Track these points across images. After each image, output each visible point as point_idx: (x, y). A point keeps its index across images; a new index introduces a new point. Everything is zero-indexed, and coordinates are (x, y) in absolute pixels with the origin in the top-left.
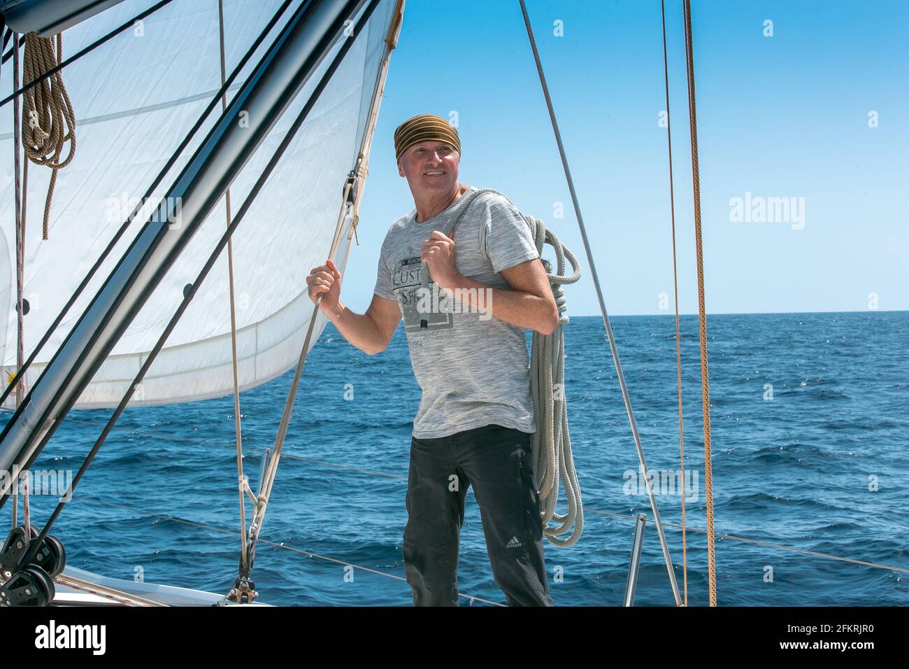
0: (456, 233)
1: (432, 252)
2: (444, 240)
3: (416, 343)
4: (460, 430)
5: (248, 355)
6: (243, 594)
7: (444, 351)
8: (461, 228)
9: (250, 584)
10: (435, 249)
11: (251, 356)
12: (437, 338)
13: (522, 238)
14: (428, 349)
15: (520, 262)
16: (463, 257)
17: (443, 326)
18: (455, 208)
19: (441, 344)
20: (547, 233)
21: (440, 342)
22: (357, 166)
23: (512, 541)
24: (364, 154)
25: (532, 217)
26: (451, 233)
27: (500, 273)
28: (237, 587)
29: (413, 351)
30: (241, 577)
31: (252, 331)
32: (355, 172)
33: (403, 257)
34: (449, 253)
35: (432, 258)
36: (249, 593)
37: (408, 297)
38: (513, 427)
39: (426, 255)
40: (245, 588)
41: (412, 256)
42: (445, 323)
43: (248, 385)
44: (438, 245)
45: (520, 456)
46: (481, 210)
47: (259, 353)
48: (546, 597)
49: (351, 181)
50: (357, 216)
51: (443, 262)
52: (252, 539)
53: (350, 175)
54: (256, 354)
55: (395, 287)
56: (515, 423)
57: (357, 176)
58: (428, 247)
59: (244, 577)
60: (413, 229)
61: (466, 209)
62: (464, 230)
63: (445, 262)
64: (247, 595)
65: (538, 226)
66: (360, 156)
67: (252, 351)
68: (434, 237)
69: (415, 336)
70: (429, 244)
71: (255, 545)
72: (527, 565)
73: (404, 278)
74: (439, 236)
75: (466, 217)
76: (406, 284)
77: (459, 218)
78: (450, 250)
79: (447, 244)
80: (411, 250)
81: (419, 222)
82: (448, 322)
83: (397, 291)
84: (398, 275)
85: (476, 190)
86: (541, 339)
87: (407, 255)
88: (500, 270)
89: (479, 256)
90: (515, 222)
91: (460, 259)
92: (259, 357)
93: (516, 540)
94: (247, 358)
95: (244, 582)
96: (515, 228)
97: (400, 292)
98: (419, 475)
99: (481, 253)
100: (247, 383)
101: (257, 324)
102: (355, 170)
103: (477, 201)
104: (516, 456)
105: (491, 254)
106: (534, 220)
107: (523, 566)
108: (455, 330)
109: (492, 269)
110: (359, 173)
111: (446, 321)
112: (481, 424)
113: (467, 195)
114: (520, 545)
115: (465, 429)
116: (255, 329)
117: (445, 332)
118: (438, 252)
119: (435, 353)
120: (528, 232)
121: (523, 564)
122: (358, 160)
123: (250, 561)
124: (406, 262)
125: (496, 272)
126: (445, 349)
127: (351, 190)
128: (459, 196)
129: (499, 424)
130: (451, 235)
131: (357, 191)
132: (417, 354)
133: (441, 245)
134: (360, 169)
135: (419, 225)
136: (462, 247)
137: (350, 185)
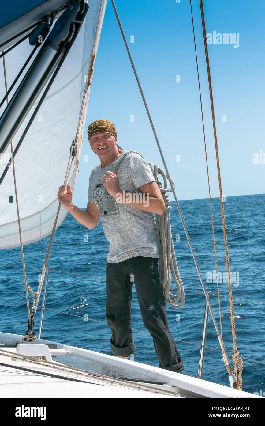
0: (118, 171)
1: (107, 180)
2: (112, 175)
3: (105, 222)
4: (127, 259)
5: (37, 225)
6: (30, 337)
7: (117, 225)
8: (120, 169)
9: (33, 333)
10: (108, 179)
11: (38, 226)
12: (113, 219)
13: (147, 172)
14: (110, 224)
15: (147, 183)
16: (122, 182)
17: (115, 214)
18: (117, 161)
19: (115, 222)
20: (159, 169)
21: (115, 221)
22: (76, 138)
23: (151, 307)
24: (79, 132)
25: (151, 163)
26: (116, 172)
27: (138, 188)
28: (27, 335)
29: (104, 225)
30: (29, 330)
31: (38, 215)
32: (75, 141)
33: (96, 184)
34: (115, 180)
35: (106, 183)
36: (32, 337)
37: (100, 201)
38: (149, 256)
39: (104, 182)
40: (30, 335)
41: (100, 183)
42: (116, 212)
43: (38, 239)
44: (109, 177)
45: (153, 269)
46: (128, 161)
47: (42, 224)
48: (167, 331)
49: (73, 145)
50: (78, 161)
51: (112, 185)
52: (33, 313)
53: (73, 142)
54: (40, 225)
55: (94, 197)
56: (150, 254)
57: (77, 142)
58: (105, 179)
59: (30, 330)
60: (100, 171)
61: (122, 160)
62: (122, 170)
63: (113, 185)
64: (32, 338)
65: (155, 167)
66: (77, 133)
67: (39, 224)
68: (108, 174)
69: (104, 219)
70: (106, 177)
71: (35, 315)
72: (158, 317)
73: (98, 193)
74: (110, 173)
75: (122, 164)
76: (98, 196)
77: (119, 165)
78: (115, 179)
79: (113, 176)
80: (99, 180)
81: (102, 168)
82: (117, 212)
83: (95, 199)
84: (95, 192)
85: (127, 151)
86: (159, 217)
87: (98, 183)
88: (138, 187)
89: (128, 181)
90: (144, 165)
91: (120, 183)
92: (42, 226)
93: (153, 307)
94: (37, 227)
95: (30, 332)
96: (144, 168)
97: (96, 199)
98: (111, 280)
99: (129, 180)
100: (37, 238)
101: (40, 212)
102: (75, 139)
103: (127, 157)
104: (151, 269)
105: (134, 180)
106: (153, 164)
107: (156, 318)
108: (121, 215)
109: (134, 187)
110: (77, 141)
111: (117, 211)
112: (135, 256)
113: (123, 154)
114: (154, 308)
115: (128, 258)
116: (39, 214)
117: (117, 216)
118: (109, 181)
119: (113, 226)
120: (150, 170)
121: (156, 317)
122: (76, 135)
123: (33, 323)
124: (98, 186)
125: (136, 188)
126: (117, 224)
127: (74, 149)
128: (119, 155)
129: (142, 256)
130: (116, 173)
131: (76, 149)
132: (106, 227)
133: (111, 177)
134: (78, 139)
135: (103, 169)
136: (120, 178)
137: (73, 147)
